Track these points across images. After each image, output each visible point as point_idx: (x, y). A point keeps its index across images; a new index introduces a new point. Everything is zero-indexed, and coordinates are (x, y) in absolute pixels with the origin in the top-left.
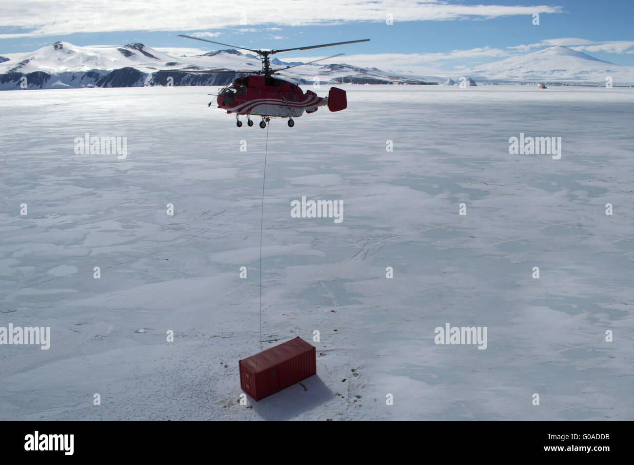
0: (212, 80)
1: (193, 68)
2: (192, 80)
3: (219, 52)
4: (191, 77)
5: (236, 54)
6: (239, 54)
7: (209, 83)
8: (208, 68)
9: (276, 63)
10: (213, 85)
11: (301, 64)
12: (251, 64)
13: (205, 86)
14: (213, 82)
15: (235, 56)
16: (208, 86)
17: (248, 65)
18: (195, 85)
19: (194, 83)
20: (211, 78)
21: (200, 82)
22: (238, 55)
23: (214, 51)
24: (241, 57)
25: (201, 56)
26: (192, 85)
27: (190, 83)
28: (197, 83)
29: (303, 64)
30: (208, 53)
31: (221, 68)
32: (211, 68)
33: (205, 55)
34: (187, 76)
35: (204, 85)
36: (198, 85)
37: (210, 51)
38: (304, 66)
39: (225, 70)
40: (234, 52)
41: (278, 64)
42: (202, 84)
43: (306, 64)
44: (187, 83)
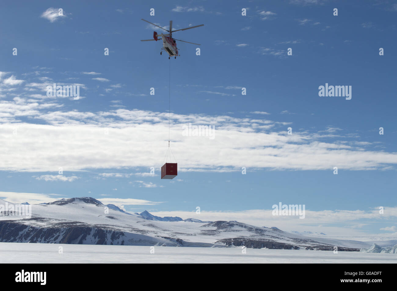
0: (59, 236)
1: (36, 219)
2: (32, 234)
3: (73, 200)
4: (32, 231)
5: (94, 203)
6: (98, 203)
7: (55, 240)
8: (56, 220)
9: (146, 217)
10: (60, 243)
11: (178, 219)
12: (112, 218)
13: (49, 244)
14: (61, 238)
15: (94, 206)
16: (53, 244)
17: (108, 219)
18: (35, 242)
19: (35, 240)
20: (58, 234)
21: (43, 238)
22: (97, 205)
23: (66, 199)
24: (99, 208)
25: (48, 204)
26: (32, 241)
27: (29, 238)
28: (39, 239)
29: (180, 219)
30: (58, 201)
31: (73, 220)
32: (59, 220)
33: (53, 203)
34: (26, 230)
35: (48, 242)
36: (40, 242)
37: (60, 199)
38: (182, 222)
39: (78, 224)
40: (92, 201)
41: (147, 219)
42: (45, 240)
43: (185, 221)
44: (26, 239)
